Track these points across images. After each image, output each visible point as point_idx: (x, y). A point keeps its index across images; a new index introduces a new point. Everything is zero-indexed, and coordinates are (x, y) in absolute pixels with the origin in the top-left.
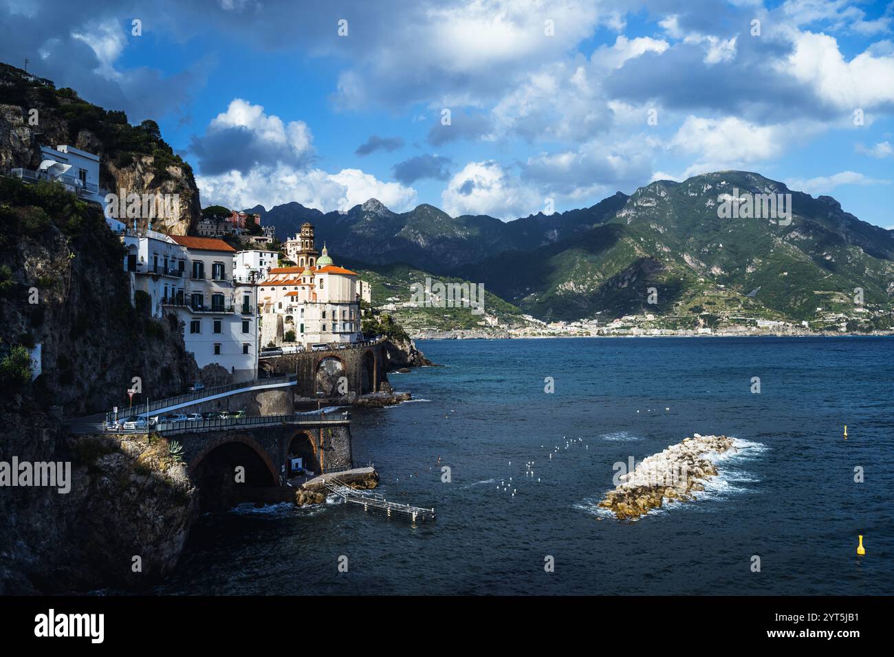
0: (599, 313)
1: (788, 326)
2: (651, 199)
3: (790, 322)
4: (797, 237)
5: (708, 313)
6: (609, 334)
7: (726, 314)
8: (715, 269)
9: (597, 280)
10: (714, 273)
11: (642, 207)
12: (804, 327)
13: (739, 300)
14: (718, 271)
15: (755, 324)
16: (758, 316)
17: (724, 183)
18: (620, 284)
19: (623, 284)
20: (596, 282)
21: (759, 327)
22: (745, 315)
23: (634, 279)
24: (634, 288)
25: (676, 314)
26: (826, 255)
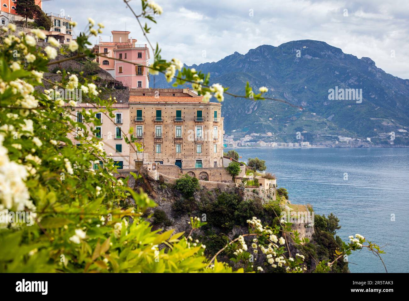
0: (234, 131)
1: (358, 141)
2: (258, 57)
3: (359, 139)
4: (352, 83)
5: (306, 132)
6: (244, 146)
7: (319, 132)
8: (303, 102)
9: (231, 109)
10: (302, 105)
11: (253, 62)
12: (368, 141)
13: (326, 123)
14: (305, 104)
15: (338, 139)
16: (338, 134)
17: (305, 47)
18: (246, 112)
19: (248, 112)
20: (230, 110)
21: (340, 142)
22: (330, 133)
23: (256, 108)
24: (257, 114)
25: (285, 132)
26: (371, 95)
